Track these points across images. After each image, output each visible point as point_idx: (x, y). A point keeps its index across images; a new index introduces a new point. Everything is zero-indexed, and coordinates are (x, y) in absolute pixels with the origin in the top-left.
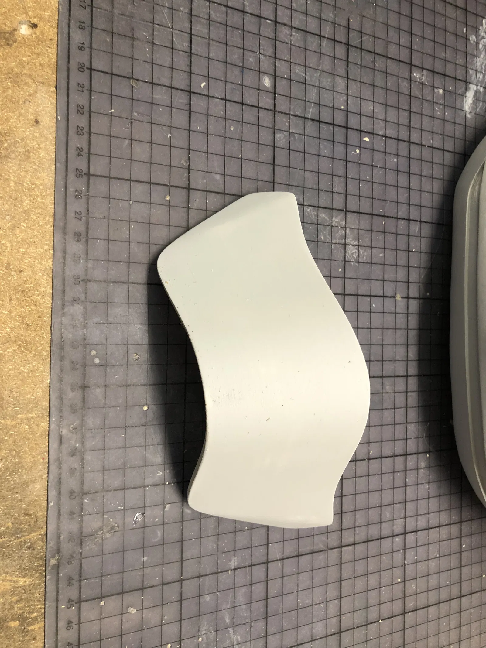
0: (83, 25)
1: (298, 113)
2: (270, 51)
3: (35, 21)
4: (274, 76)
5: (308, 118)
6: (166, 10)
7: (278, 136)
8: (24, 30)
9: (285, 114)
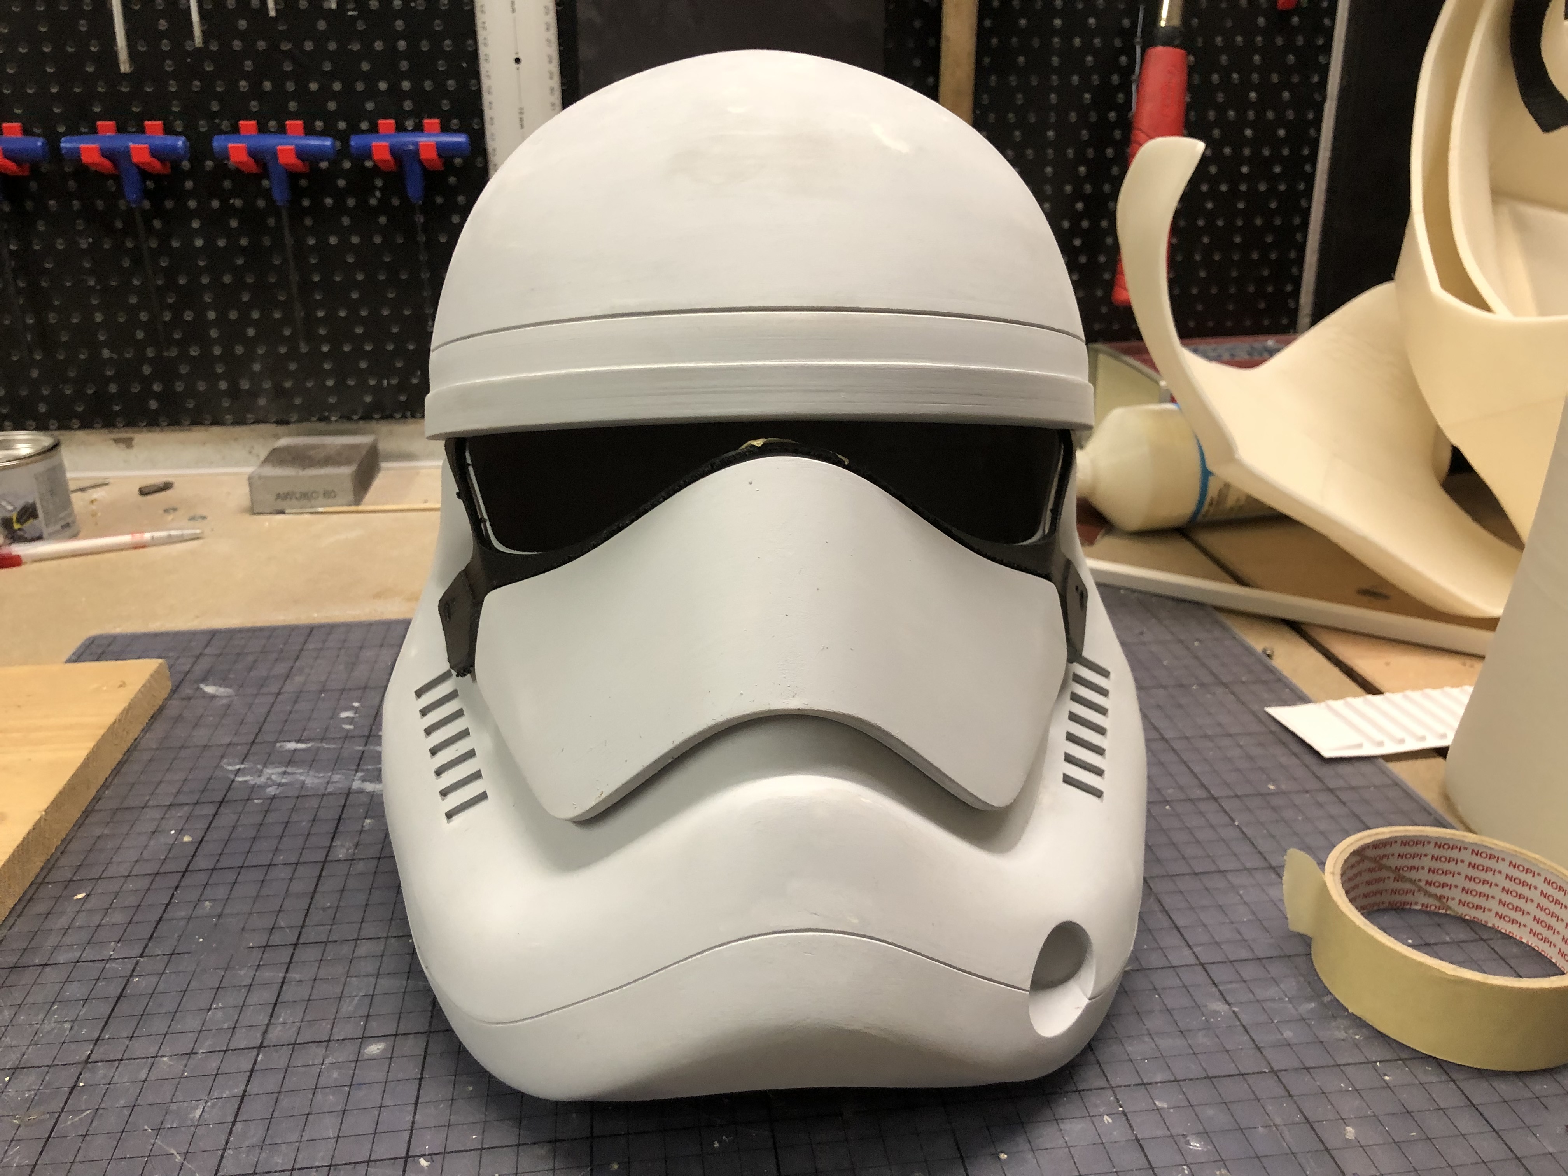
1: (430, 1001)
2: (317, 1050)
4: (364, 1039)
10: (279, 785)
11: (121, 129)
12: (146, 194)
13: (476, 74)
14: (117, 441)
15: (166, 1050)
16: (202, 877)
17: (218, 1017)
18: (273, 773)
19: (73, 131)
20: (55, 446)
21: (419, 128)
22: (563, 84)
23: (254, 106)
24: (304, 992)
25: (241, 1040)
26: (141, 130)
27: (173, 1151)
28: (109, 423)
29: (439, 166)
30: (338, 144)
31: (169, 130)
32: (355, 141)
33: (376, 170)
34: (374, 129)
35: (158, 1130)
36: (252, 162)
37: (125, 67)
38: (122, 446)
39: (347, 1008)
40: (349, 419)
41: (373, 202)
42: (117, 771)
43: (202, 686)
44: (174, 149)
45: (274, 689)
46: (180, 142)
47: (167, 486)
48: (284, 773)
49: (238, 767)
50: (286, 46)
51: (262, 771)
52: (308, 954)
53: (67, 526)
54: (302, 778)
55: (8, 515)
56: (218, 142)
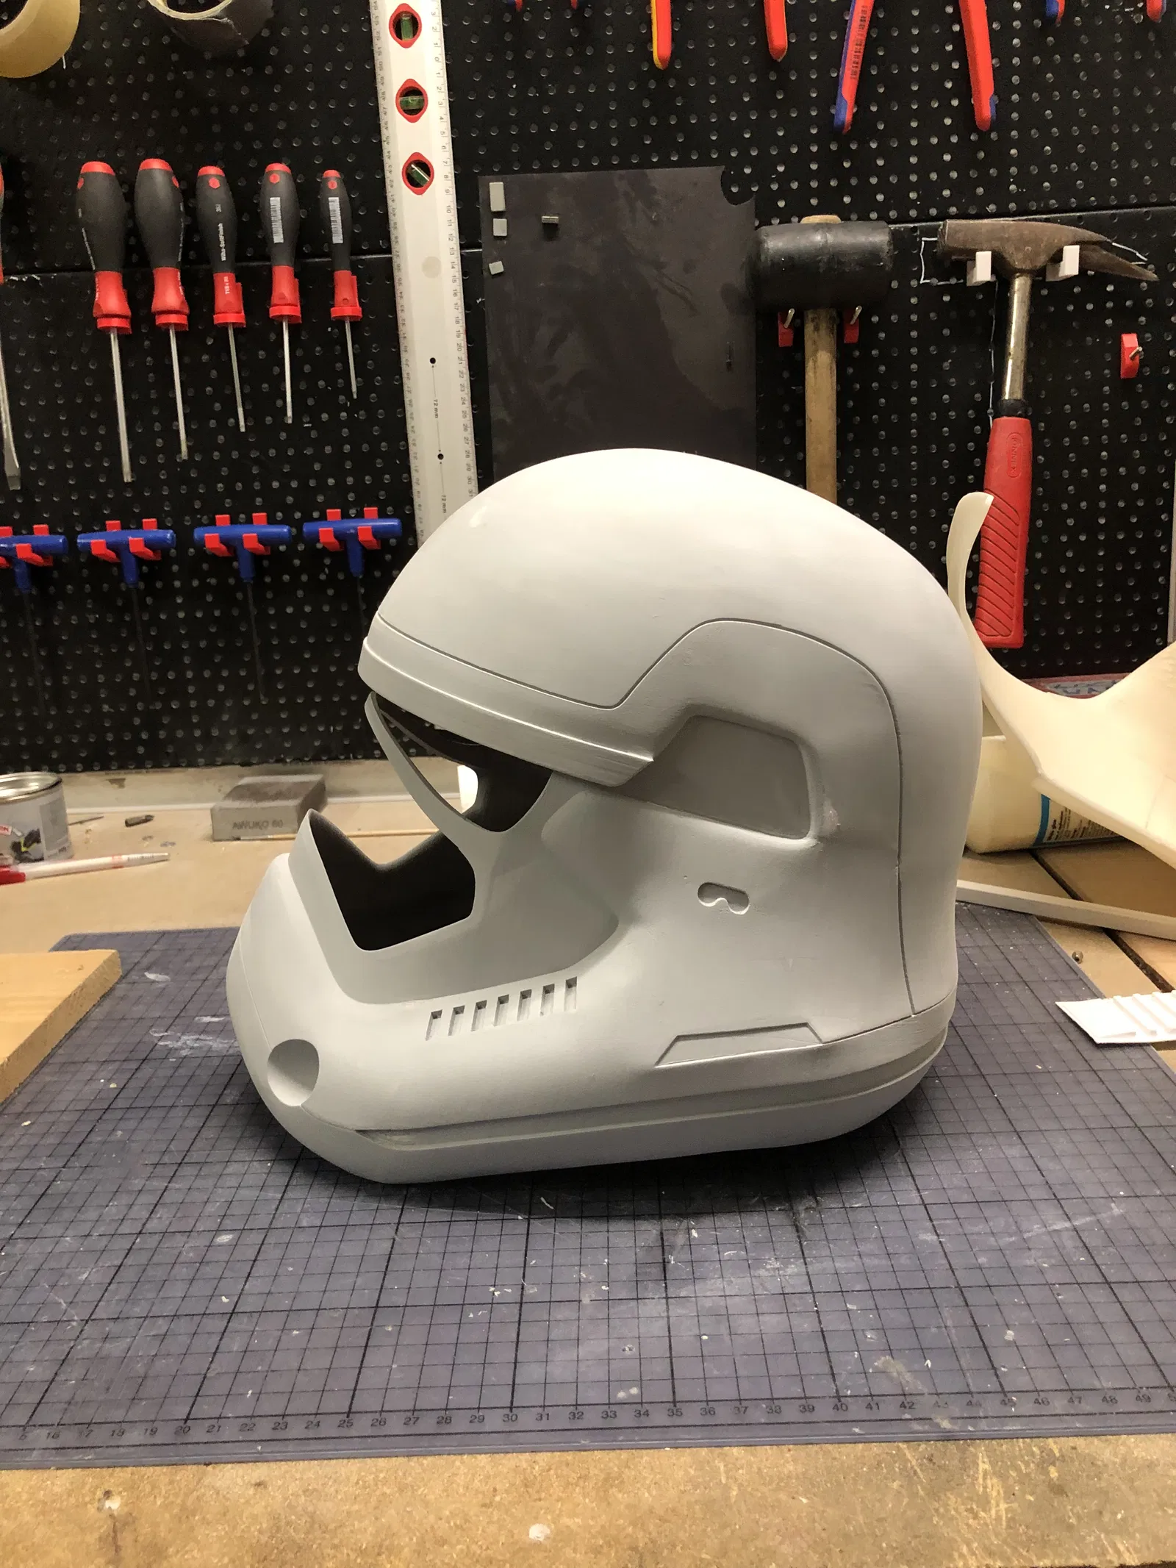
0: (117, 1432)
1: (274, 1207)
2: (180, 1239)
3: (99, 1493)
4: (219, 1231)
5: (282, 1197)
6: (107, 1345)
7: (304, 1224)
8: (114, 1504)
9: (273, 1218)
10: (192, 1048)
11: (125, 527)
12: (142, 576)
13: (408, 469)
14: (113, 781)
15: (70, 1232)
16: (119, 1114)
17: (113, 1211)
18: (188, 1039)
19: (88, 529)
20: (57, 783)
21: (360, 515)
22: (478, 474)
23: (228, 503)
24: (178, 1197)
25: (125, 1228)
26: (140, 526)
27: (62, 1301)
28: (105, 767)
29: (375, 544)
30: (294, 530)
31: (161, 526)
32: (307, 527)
33: (325, 552)
34: (323, 517)
35: (53, 1286)
36: (224, 547)
37: (127, 478)
38: (116, 786)
39: (210, 1209)
40: (301, 760)
41: (323, 577)
42: (69, 1036)
43: (146, 973)
44: (164, 540)
45: (201, 976)
46: (169, 534)
47: (148, 819)
48: (198, 1039)
49: (162, 1034)
50: (254, 454)
51: (180, 1038)
52: (188, 1171)
53: (63, 850)
54: (211, 1043)
55: (17, 841)
56: (198, 533)
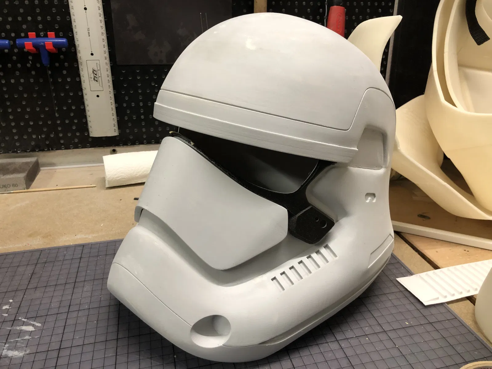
13: (69, 14)
21: (46, 36)
29: (55, 51)
30: (12, 42)
32: (18, 41)
34: (27, 36)
41: (29, 65)
